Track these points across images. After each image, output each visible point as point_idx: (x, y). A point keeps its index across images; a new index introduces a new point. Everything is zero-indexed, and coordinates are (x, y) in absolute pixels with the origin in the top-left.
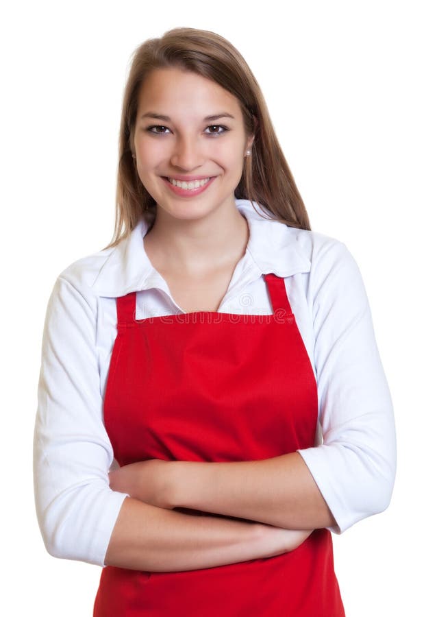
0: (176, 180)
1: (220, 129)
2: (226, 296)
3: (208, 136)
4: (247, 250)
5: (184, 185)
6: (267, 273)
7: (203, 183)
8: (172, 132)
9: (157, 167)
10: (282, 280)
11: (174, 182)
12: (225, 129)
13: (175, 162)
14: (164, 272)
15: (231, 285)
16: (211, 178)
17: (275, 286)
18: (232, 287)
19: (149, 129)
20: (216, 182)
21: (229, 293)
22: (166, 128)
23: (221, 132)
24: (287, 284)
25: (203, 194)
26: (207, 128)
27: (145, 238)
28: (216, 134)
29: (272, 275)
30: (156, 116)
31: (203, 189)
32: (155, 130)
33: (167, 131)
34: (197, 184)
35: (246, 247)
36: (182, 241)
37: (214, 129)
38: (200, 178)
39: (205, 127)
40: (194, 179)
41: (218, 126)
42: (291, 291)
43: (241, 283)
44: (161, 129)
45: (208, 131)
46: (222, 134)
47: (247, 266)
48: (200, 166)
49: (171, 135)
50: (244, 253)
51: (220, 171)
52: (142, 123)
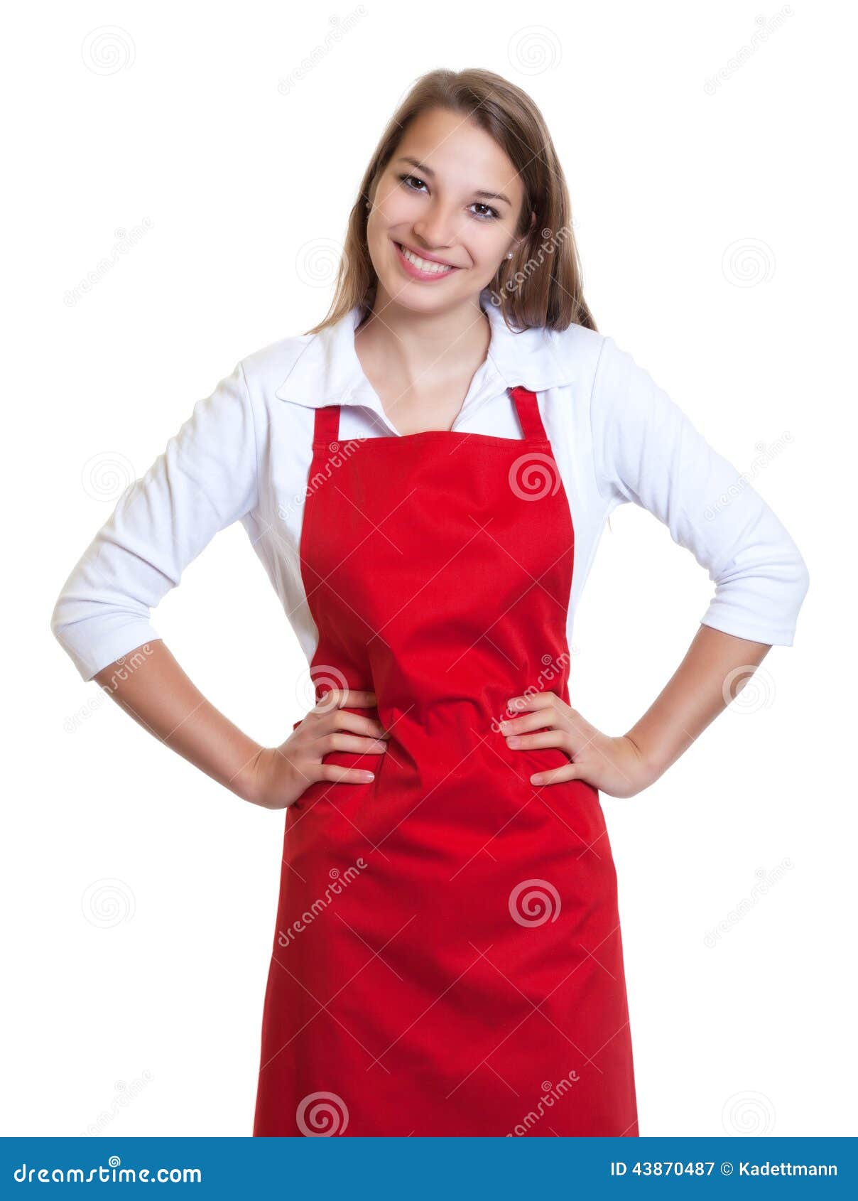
0: (412, 252)
1: (489, 213)
2: (460, 415)
3: (472, 215)
4: (488, 356)
5: (418, 263)
6: (513, 385)
7: (442, 269)
8: (429, 192)
9: (394, 227)
10: (533, 394)
11: (408, 254)
12: (495, 214)
13: (419, 230)
14: (377, 381)
15: (467, 401)
16: (453, 267)
17: (524, 402)
18: (469, 404)
19: (403, 178)
20: (458, 273)
21: (465, 411)
22: (423, 184)
23: (489, 216)
24: (540, 399)
25: (436, 282)
26: (473, 205)
27: (356, 331)
28: (482, 217)
29: (521, 388)
30: (416, 164)
31: (439, 277)
32: (409, 182)
33: (424, 189)
34: (435, 268)
35: (486, 353)
36: (408, 340)
37: (481, 208)
38: (440, 262)
39: (473, 202)
40: (435, 261)
41: (488, 208)
42: (547, 408)
43: (479, 400)
44: (417, 183)
45: (473, 209)
46: (488, 219)
47: (487, 377)
48: (447, 247)
49: (427, 195)
50: (485, 358)
51: (468, 262)
52: (396, 166)
